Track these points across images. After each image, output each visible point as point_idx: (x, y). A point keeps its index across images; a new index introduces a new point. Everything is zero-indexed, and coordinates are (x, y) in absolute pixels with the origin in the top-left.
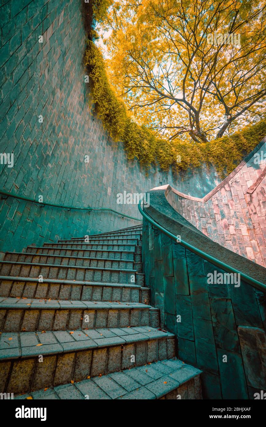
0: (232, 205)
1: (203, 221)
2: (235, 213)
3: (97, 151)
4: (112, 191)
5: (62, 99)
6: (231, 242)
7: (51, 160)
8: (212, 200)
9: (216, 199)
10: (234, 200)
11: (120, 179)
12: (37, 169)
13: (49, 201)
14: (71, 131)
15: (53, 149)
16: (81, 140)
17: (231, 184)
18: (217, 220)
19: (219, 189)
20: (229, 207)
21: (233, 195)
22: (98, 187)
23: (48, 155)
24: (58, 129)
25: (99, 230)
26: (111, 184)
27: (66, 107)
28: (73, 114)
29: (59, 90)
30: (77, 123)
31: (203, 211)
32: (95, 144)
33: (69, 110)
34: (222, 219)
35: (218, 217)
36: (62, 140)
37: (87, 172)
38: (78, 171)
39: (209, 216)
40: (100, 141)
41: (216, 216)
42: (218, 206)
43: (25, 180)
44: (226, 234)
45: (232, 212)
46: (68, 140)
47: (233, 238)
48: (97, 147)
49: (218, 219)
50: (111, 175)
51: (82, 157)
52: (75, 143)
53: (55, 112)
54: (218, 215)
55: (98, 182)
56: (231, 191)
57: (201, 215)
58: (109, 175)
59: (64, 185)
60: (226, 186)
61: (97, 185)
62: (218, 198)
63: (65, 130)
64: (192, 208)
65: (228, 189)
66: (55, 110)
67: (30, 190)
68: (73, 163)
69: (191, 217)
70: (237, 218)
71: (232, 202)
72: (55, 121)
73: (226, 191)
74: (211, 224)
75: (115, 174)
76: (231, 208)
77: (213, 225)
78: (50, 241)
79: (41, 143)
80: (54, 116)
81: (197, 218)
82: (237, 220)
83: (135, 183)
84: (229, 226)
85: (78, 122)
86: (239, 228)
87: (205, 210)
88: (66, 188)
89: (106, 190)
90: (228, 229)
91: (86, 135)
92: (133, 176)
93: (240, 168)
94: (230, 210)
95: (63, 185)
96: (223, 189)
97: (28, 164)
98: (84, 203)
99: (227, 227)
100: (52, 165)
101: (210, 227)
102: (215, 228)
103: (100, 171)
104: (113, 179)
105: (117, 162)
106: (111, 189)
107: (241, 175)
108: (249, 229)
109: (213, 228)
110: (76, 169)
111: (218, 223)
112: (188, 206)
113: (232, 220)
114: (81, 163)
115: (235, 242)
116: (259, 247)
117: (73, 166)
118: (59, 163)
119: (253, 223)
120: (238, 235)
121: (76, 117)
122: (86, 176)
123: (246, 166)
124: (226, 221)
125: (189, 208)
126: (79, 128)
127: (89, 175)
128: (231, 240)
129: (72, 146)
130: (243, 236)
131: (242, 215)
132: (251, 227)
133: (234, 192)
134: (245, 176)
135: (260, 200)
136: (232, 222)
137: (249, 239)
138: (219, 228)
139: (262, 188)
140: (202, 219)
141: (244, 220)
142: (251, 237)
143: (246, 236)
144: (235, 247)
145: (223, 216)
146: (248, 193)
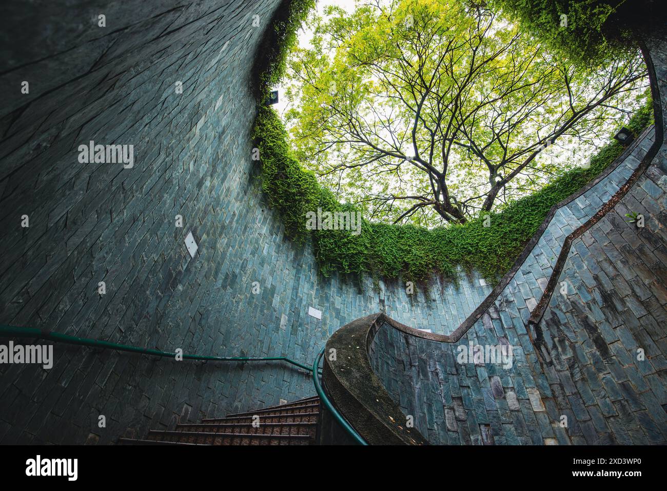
1: (454, 383)
2: (514, 363)
3: (265, 252)
4: (289, 321)
5: (213, 187)
7: (183, 279)
8: (467, 338)
9: (475, 335)
10: (509, 338)
11: (305, 298)
12: (158, 297)
13: (170, 349)
14: (223, 227)
15: (188, 262)
16: (238, 239)
17: (500, 305)
18: (481, 380)
19: (479, 316)
21: (505, 326)
22: (263, 315)
23: (180, 272)
24: (201, 230)
25: (259, 402)
26: (288, 309)
27: (219, 197)
28: (229, 202)
29: (209, 178)
30: (234, 214)
31: (452, 359)
32: (263, 240)
33: (223, 199)
34: (490, 378)
35: (483, 372)
36: (206, 244)
37: (244, 289)
38: (229, 290)
39: (465, 371)
40: (272, 235)
41: (479, 370)
43: (136, 317)
44: (501, 409)
46: (216, 243)
47: (515, 419)
48: (266, 246)
49: (482, 377)
50: (289, 292)
51: (238, 265)
52: (228, 245)
53: (199, 209)
54: (482, 369)
55: (264, 306)
56: (500, 319)
57: (448, 369)
58: (284, 291)
59: (200, 318)
60: (491, 310)
61: (262, 311)
62: (478, 335)
63: (213, 229)
64: (430, 356)
65: (495, 316)
66: (200, 205)
67: (140, 333)
68: (221, 276)
69: (430, 374)
70: (519, 374)
71: (505, 341)
72: (198, 220)
73: (492, 319)
74: (469, 387)
75: (295, 289)
77: (474, 391)
78: (161, 426)
79: (171, 256)
80: (196, 214)
81: (441, 376)
82: (519, 378)
83: (333, 303)
84: (505, 393)
85: (236, 212)
86: (524, 395)
88: (203, 322)
89: (278, 319)
90: (505, 398)
91: (248, 229)
92: (330, 290)
93: (512, 275)
95: (198, 318)
96: (486, 317)
97: (145, 291)
98: (233, 348)
99: (500, 393)
100: (184, 286)
101: (469, 395)
102: (479, 397)
103: (269, 286)
104: (292, 299)
105: (301, 267)
106: (287, 318)
107: (515, 288)
108: (544, 399)
109: (474, 396)
110: (224, 287)
111: (482, 385)
112: (423, 352)
113: (509, 378)
114: (235, 276)
115: (522, 427)
116: (570, 437)
117: (220, 282)
118: (196, 281)
119: (550, 385)
120: (525, 411)
121: (233, 206)
122: (243, 297)
123: (520, 272)
124: (498, 382)
125: (424, 356)
126: (237, 221)
127: (248, 295)
128: (512, 423)
129: (222, 250)
130: (535, 413)
131: (528, 367)
132: (548, 393)
133: (506, 322)
134: (522, 291)
135: (555, 337)
136: (510, 382)
137: (548, 421)
138: (485, 396)
139: (553, 313)
140: (451, 377)
141: (532, 378)
142: (550, 415)
143: (542, 414)
144: (523, 438)
145: (491, 370)
146: (531, 323)
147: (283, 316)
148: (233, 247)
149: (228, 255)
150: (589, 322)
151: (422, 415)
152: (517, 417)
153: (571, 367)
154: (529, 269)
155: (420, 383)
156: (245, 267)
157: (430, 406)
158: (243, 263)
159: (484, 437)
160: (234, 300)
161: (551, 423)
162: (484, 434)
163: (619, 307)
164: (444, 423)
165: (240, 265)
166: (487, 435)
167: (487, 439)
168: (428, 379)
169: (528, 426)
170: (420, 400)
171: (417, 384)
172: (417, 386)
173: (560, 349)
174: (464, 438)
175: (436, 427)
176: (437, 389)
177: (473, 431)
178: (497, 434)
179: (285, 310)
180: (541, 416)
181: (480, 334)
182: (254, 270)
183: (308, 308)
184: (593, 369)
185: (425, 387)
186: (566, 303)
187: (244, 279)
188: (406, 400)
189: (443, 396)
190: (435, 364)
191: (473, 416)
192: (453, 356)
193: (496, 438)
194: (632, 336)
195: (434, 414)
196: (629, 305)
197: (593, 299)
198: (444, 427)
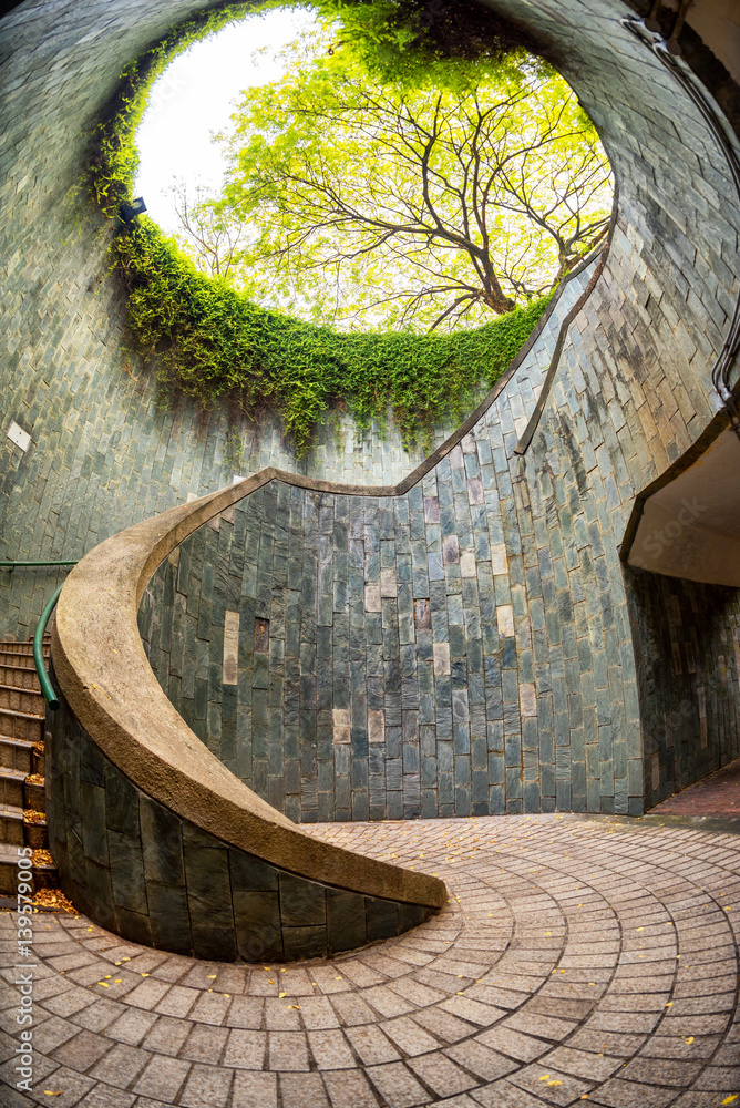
0: (476, 494)
1: (387, 551)
2: (481, 514)
3: (150, 413)
6: (459, 598)
8: (421, 486)
9: (434, 480)
10: (482, 478)
11: (226, 463)
14: (70, 400)
16: (100, 405)
17: (479, 432)
18: (429, 543)
19: (445, 452)
20: (468, 501)
21: (481, 463)
22: (157, 499)
26: (200, 484)
31: (391, 520)
32: (146, 399)
34: (443, 538)
35: (435, 531)
36: (45, 430)
37: (119, 472)
38: (95, 477)
41: (429, 529)
42: (438, 502)
44: (450, 577)
45: (475, 512)
46: (60, 423)
47: (466, 587)
48: (152, 405)
49: (432, 538)
50: (200, 460)
51: (104, 442)
52: (83, 420)
54: (435, 527)
55: (156, 488)
56: (476, 453)
57: (383, 533)
58: (189, 461)
59: (57, 518)
60: (466, 440)
61: (153, 494)
62: (440, 479)
64: (356, 519)
65: (469, 448)
68: (78, 464)
69: (351, 544)
70: (486, 529)
71: (476, 483)
73: (464, 454)
74: (409, 554)
75: (209, 455)
76: (472, 502)
77: (416, 558)
81: (369, 544)
82: (484, 535)
84: (460, 555)
85: (90, 373)
86: (486, 556)
87: (398, 517)
88: (63, 522)
89: (182, 501)
90: (458, 563)
93: (502, 385)
94: (469, 509)
95: (54, 519)
96: (456, 450)
99: (453, 557)
100: (22, 487)
101: (407, 564)
102: (422, 566)
103: (161, 458)
104: (203, 470)
106: (195, 496)
107: (504, 405)
108: (511, 557)
109: (416, 566)
110: (86, 474)
111: (431, 549)
112: (344, 514)
113: (471, 536)
114: (101, 457)
115: (472, 596)
116: (527, 601)
117: (77, 472)
118: (39, 477)
119: (522, 538)
120: (482, 576)
121: (84, 367)
122: (119, 481)
123: (514, 379)
124: (454, 542)
125: (344, 520)
126: (94, 384)
127: (128, 478)
128: (461, 593)
129: (73, 430)
130: (494, 577)
131: (499, 518)
132: (517, 549)
133: (483, 456)
134: (513, 407)
135: (539, 471)
136: (472, 540)
137: (508, 585)
138: (431, 563)
139: (542, 436)
140: (384, 544)
141: (501, 531)
142: (514, 578)
143: (502, 577)
144: (470, 610)
145: (448, 527)
146: (516, 453)
147: (189, 494)
148: (91, 420)
149: (85, 432)
150: (574, 444)
151: (326, 596)
152: (470, 585)
153: (549, 509)
154: (526, 374)
155: (331, 557)
156: (117, 442)
157: (342, 585)
158: (113, 438)
159: (418, 614)
160: (106, 488)
161: (510, 586)
162: (418, 611)
163: (603, 418)
164: (362, 603)
165: (108, 442)
166: (422, 612)
167: (422, 615)
168: (347, 549)
169: (480, 594)
170: (326, 577)
171: (325, 558)
172: (324, 563)
173: (541, 488)
174: (387, 618)
175: (347, 609)
176: (359, 562)
177: (404, 608)
178: (436, 609)
179: (192, 487)
180: (499, 580)
181: (443, 478)
182: (133, 442)
183: (231, 477)
184: (569, 511)
185: (340, 562)
186: (555, 418)
187: (118, 457)
188: (300, 580)
189: (366, 569)
190: (363, 528)
191: (408, 591)
192: (394, 514)
193: (434, 614)
194: (609, 459)
195: (348, 594)
196: (611, 413)
197: (581, 410)
198: (360, 608)
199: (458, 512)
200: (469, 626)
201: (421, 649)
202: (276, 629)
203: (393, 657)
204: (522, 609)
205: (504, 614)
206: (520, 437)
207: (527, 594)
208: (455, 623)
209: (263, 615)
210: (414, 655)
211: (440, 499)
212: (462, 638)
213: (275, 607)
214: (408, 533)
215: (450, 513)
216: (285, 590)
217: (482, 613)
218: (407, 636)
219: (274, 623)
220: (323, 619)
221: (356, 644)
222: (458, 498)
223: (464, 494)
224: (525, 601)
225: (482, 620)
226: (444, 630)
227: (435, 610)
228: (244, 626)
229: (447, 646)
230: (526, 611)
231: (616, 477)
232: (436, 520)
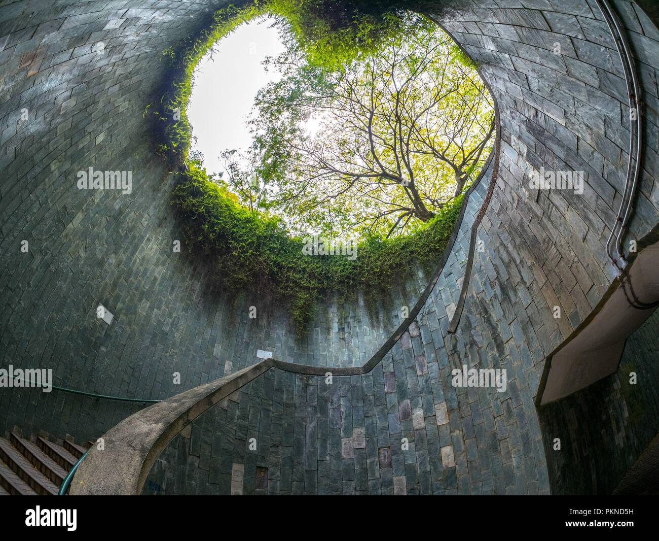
0: (421, 367)
1: (358, 415)
2: (427, 381)
3: (200, 306)
4: (234, 366)
5: (121, 262)
8: (382, 365)
9: (391, 360)
10: (426, 355)
11: (252, 341)
14: (143, 293)
15: (106, 329)
16: (164, 300)
17: (421, 320)
18: (389, 407)
19: (399, 337)
20: (416, 373)
21: (424, 343)
22: (204, 364)
24: (113, 301)
26: (232, 356)
27: (131, 268)
28: (147, 269)
29: (112, 256)
30: (155, 279)
31: (360, 392)
33: (138, 269)
34: (399, 402)
35: (393, 398)
36: (123, 311)
37: (178, 344)
38: (160, 346)
41: (388, 397)
42: (395, 376)
44: (405, 430)
45: (422, 381)
46: (135, 308)
48: (202, 300)
49: (391, 403)
50: (233, 339)
51: (167, 324)
52: (152, 308)
54: (393, 395)
55: (204, 357)
56: (420, 336)
57: (354, 402)
58: (227, 339)
59: (133, 371)
60: (412, 327)
62: (395, 359)
63: (129, 297)
64: (334, 393)
65: (415, 333)
68: (148, 337)
69: (330, 412)
71: (421, 359)
72: (107, 294)
73: (412, 337)
74: (374, 416)
76: (419, 373)
77: (379, 418)
80: (104, 289)
82: (430, 397)
84: (412, 413)
85: (157, 276)
86: (432, 412)
87: (365, 390)
88: (136, 374)
89: (221, 366)
90: (411, 420)
93: (435, 281)
94: (417, 379)
95: (130, 371)
96: (406, 336)
99: (407, 415)
100: (107, 347)
101: (373, 423)
102: (384, 424)
103: (209, 338)
106: (231, 363)
107: (437, 296)
108: (450, 411)
109: (379, 424)
110: (154, 344)
111: (390, 411)
112: (325, 390)
113: (420, 399)
114: (165, 335)
115: (422, 443)
116: (464, 441)
117: (147, 341)
118: (119, 342)
119: (457, 396)
120: (429, 427)
121: (153, 271)
122: (177, 351)
123: (442, 276)
124: (408, 405)
125: (325, 394)
126: (160, 284)
127: (184, 349)
128: (414, 442)
129: (145, 314)
130: (438, 427)
131: (440, 383)
132: (455, 405)
133: (425, 338)
134: (444, 297)
135: (467, 345)
136: (420, 402)
137: (449, 431)
138: (391, 421)
139: (467, 318)
140: (355, 409)
141: (442, 393)
142: (452, 425)
143: (444, 427)
144: (421, 452)
145: (402, 393)
146: (449, 332)
147: (227, 362)
148: (159, 308)
149: (153, 316)
150: (492, 322)
151: (312, 450)
152: (420, 434)
154: (450, 270)
155: (315, 422)
156: (176, 325)
157: (325, 441)
158: (173, 321)
159: (382, 458)
160: (167, 355)
161: (451, 432)
162: (382, 456)
163: (513, 299)
164: (339, 453)
165: (170, 324)
166: (385, 457)
167: (385, 459)
168: (327, 416)
169: (428, 440)
170: (312, 436)
171: (311, 423)
172: (311, 427)
173: (470, 357)
174: (359, 463)
175: (328, 458)
176: (337, 424)
177: (371, 455)
179: (229, 357)
180: (444, 428)
181: (397, 358)
182: (188, 325)
183: (256, 351)
185: (323, 425)
186: (475, 302)
187: (177, 335)
188: (292, 440)
189: (342, 429)
190: (339, 400)
191: (373, 442)
192: (362, 388)
193: (394, 457)
194: (521, 331)
195: (329, 447)
196: (520, 294)
197: (495, 294)
198: (338, 456)
199: (410, 382)
200: (421, 463)
201: (385, 482)
202: (273, 474)
203: (363, 488)
204: (460, 447)
205: (447, 451)
206: (450, 319)
207: (463, 436)
208: (410, 462)
209: (263, 465)
210: (379, 486)
211: (396, 373)
212: (415, 471)
213: (272, 459)
214: (373, 401)
215: (403, 383)
216: (280, 447)
217: (430, 453)
218: (373, 474)
219: (271, 470)
220: (310, 465)
221: (335, 481)
222: (409, 371)
223: (413, 368)
224: (462, 441)
225: (430, 458)
226: (402, 467)
227: (395, 454)
228: (247, 473)
229: (404, 479)
230: (463, 448)
231: (528, 344)
232: (393, 389)
